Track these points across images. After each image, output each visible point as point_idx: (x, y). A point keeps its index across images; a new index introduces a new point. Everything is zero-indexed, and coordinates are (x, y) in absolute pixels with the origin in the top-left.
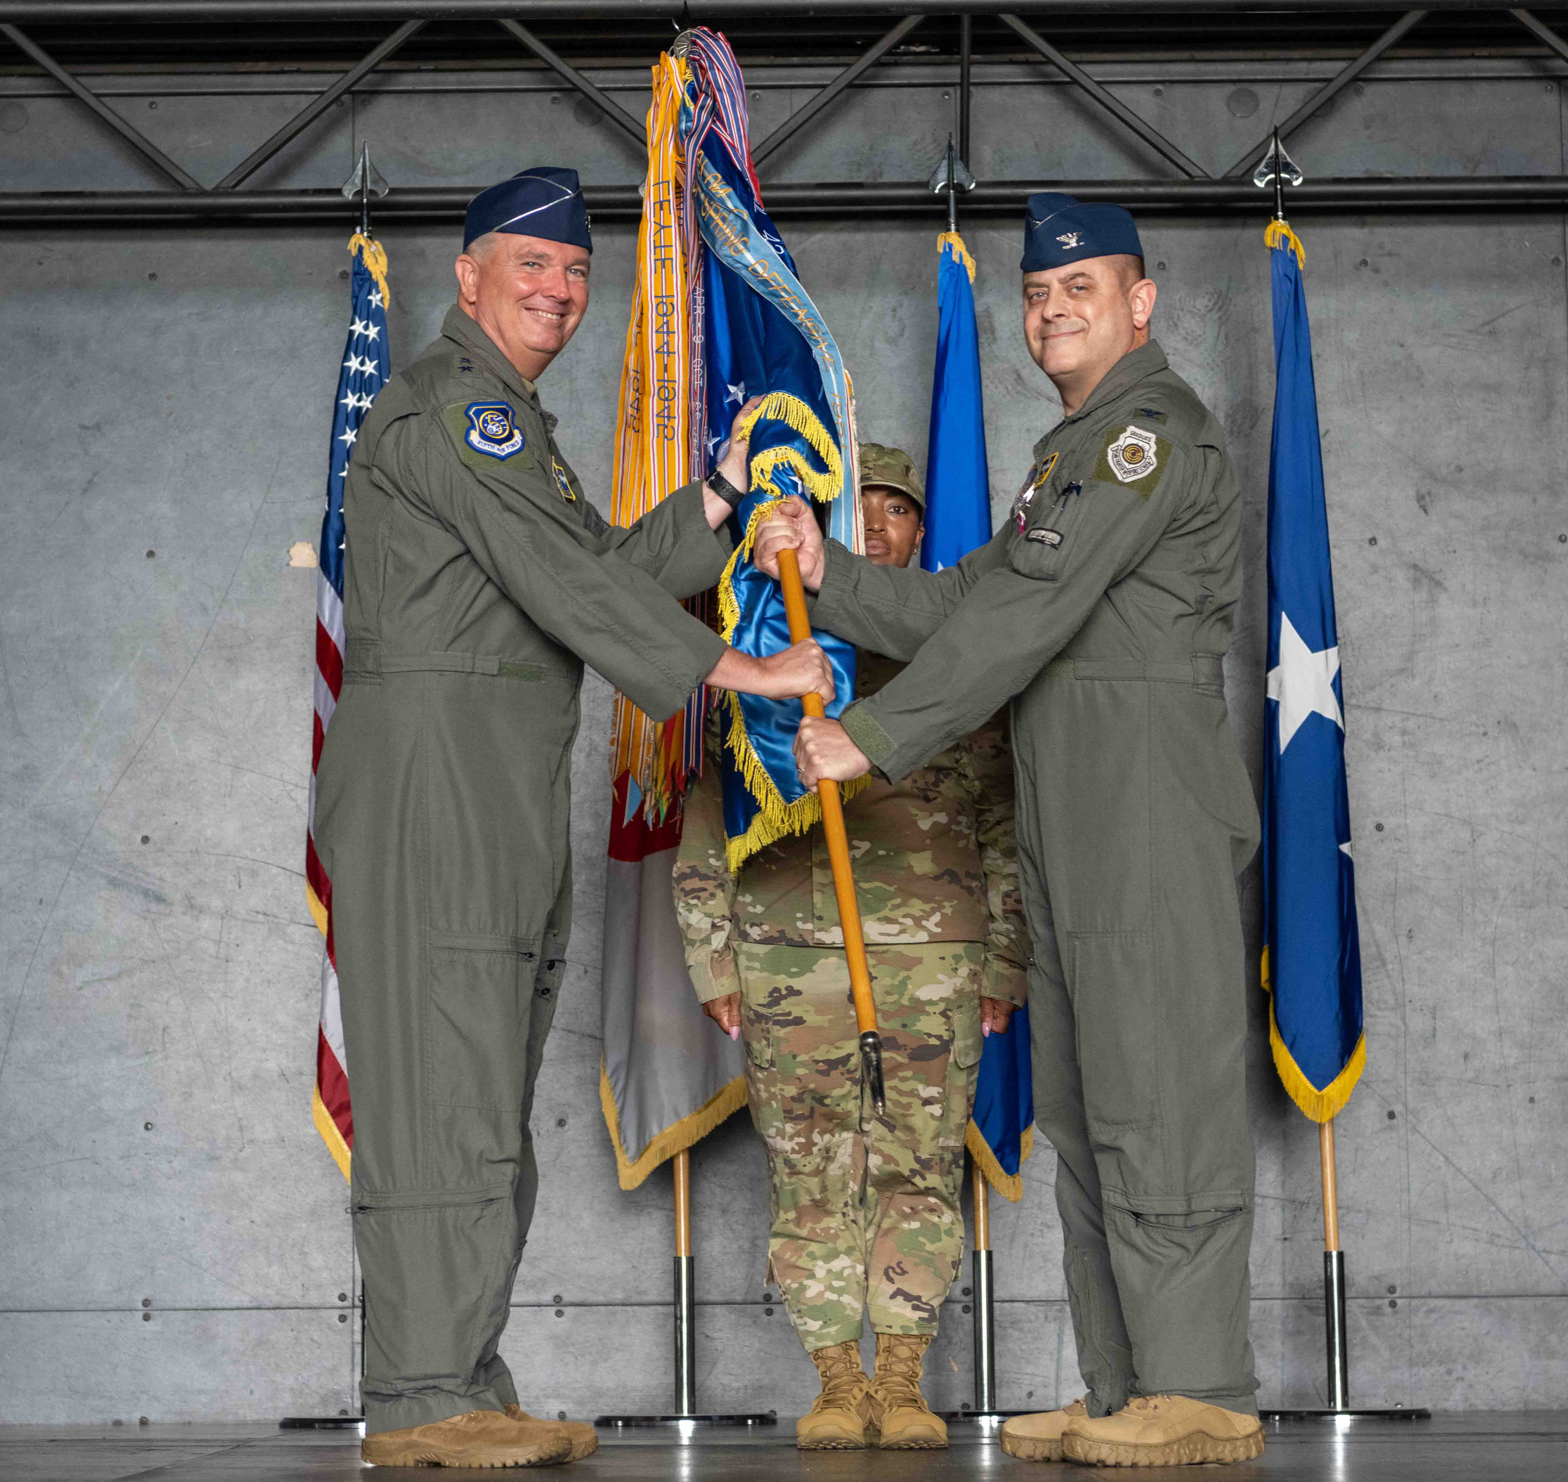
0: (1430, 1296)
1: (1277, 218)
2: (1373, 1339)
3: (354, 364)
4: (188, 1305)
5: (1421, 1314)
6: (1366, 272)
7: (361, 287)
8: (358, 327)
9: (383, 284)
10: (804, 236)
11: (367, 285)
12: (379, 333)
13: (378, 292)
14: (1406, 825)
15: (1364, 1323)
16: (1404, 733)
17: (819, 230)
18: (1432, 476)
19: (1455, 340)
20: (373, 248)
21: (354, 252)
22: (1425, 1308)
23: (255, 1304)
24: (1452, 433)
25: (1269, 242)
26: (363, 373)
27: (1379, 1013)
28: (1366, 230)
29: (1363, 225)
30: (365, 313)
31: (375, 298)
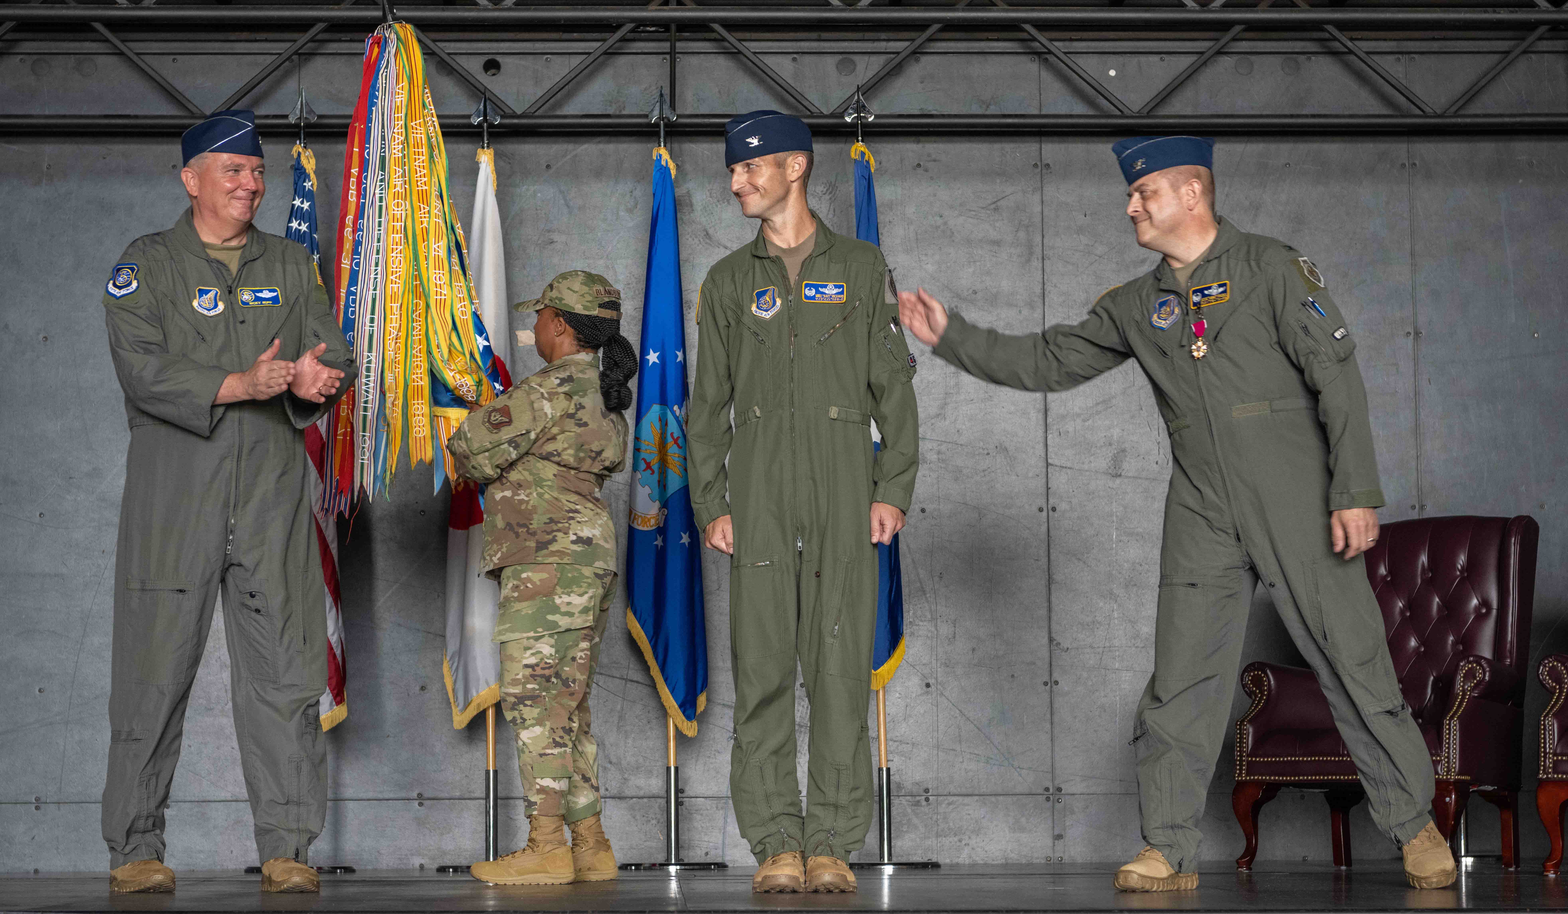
0: (950, 795)
1: (858, 141)
2: (915, 821)
3: (294, 224)
4: (193, 799)
5: (944, 806)
6: (920, 171)
7: (299, 178)
8: (297, 202)
9: (312, 176)
10: (577, 146)
11: (303, 176)
12: (310, 206)
13: (310, 181)
14: (939, 509)
15: (909, 811)
16: (939, 453)
17: (585, 143)
18: (958, 296)
19: (973, 213)
20: (307, 153)
21: (295, 156)
22: (946, 802)
23: (234, 798)
24: (971, 270)
25: (853, 155)
26: (300, 230)
27: (921, 623)
28: (920, 146)
29: (918, 142)
30: (301, 193)
31: (307, 185)
